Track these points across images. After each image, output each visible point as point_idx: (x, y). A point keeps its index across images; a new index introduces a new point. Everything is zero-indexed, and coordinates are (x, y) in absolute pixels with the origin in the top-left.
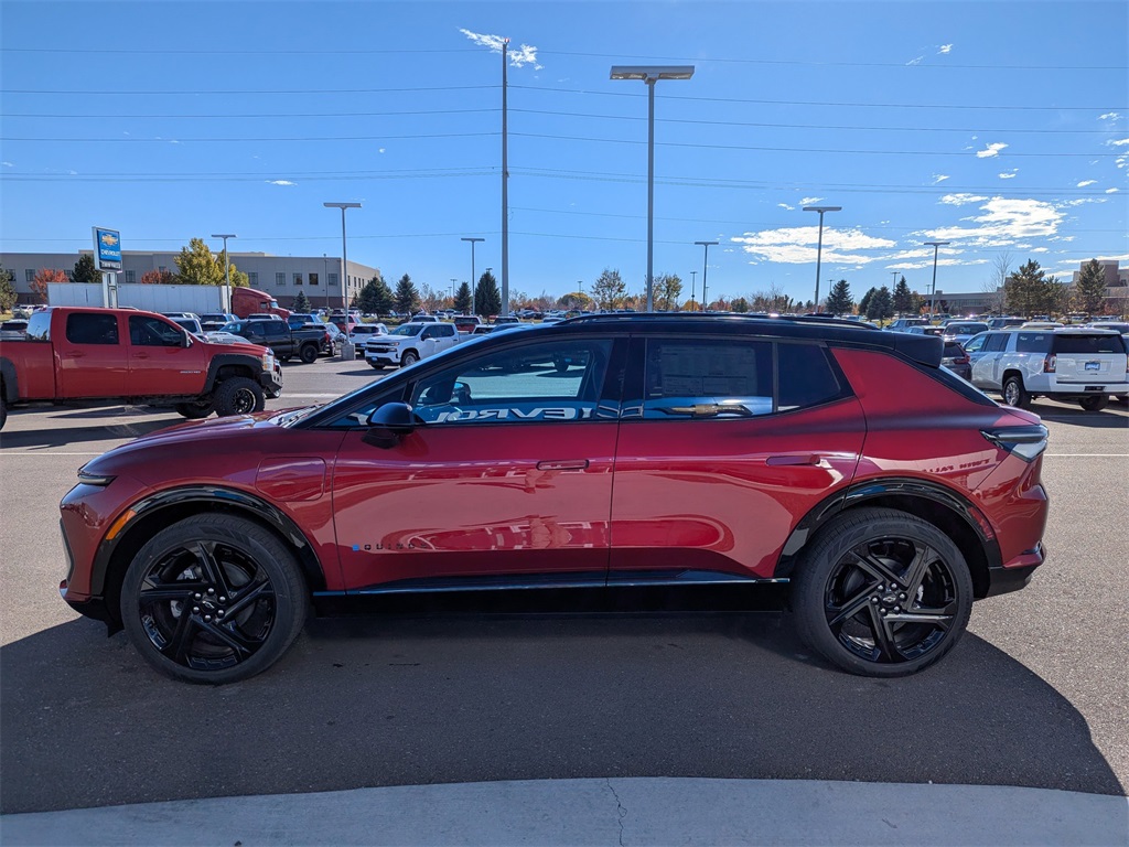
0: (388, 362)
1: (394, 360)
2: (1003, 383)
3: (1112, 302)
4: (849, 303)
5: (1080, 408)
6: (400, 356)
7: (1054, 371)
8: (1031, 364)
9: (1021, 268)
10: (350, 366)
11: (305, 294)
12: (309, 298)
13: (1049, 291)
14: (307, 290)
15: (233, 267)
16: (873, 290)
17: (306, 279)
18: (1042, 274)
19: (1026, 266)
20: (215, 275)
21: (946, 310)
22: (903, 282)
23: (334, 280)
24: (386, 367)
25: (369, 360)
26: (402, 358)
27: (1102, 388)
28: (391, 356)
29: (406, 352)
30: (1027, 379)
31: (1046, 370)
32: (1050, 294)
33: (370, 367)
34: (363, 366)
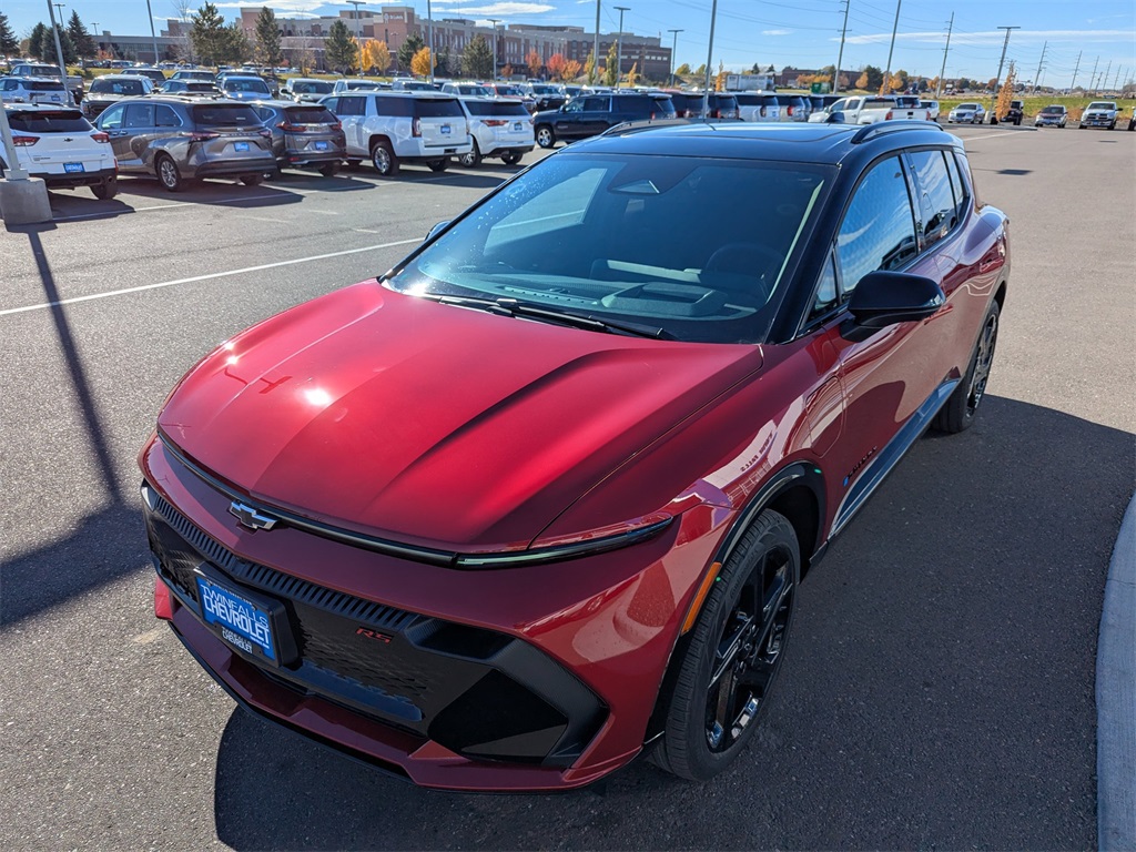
2: (370, 150)
3: (289, 53)
4: (13, 43)
5: (428, 169)
7: (420, 136)
8: (398, 129)
9: (201, 11)
13: (232, 39)
16: (41, 27)
18: (221, 20)
19: (204, 9)
21: (121, 56)
22: (75, 18)
27: (455, 150)
30: (396, 144)
31: (414, 135)
32: (234, 42)
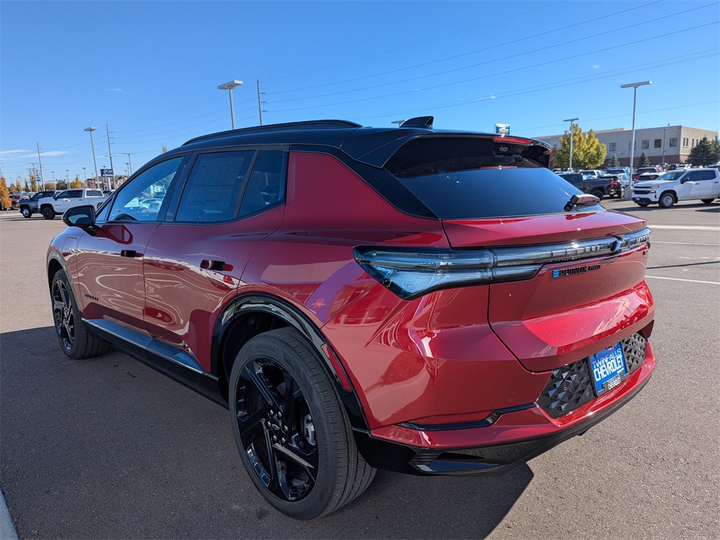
0: (648, 201)
1: (653, 199)
6: (658, 196)
10: (627, 204)
11: (646, 155)
12: (649, 157)
14: (652, 152)
15: (597, 140)
17: (652, 144)
20: (583, 147)
23: (674, 143)
24: (650, 205)
25: (634, 199)
26: (660, 198)
28: (651, 197)
29: (664, 194)
33: (637, 205)
34: (631, 204)
